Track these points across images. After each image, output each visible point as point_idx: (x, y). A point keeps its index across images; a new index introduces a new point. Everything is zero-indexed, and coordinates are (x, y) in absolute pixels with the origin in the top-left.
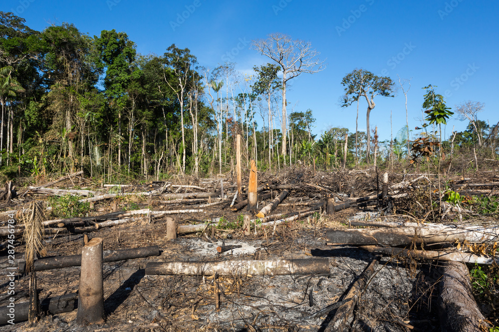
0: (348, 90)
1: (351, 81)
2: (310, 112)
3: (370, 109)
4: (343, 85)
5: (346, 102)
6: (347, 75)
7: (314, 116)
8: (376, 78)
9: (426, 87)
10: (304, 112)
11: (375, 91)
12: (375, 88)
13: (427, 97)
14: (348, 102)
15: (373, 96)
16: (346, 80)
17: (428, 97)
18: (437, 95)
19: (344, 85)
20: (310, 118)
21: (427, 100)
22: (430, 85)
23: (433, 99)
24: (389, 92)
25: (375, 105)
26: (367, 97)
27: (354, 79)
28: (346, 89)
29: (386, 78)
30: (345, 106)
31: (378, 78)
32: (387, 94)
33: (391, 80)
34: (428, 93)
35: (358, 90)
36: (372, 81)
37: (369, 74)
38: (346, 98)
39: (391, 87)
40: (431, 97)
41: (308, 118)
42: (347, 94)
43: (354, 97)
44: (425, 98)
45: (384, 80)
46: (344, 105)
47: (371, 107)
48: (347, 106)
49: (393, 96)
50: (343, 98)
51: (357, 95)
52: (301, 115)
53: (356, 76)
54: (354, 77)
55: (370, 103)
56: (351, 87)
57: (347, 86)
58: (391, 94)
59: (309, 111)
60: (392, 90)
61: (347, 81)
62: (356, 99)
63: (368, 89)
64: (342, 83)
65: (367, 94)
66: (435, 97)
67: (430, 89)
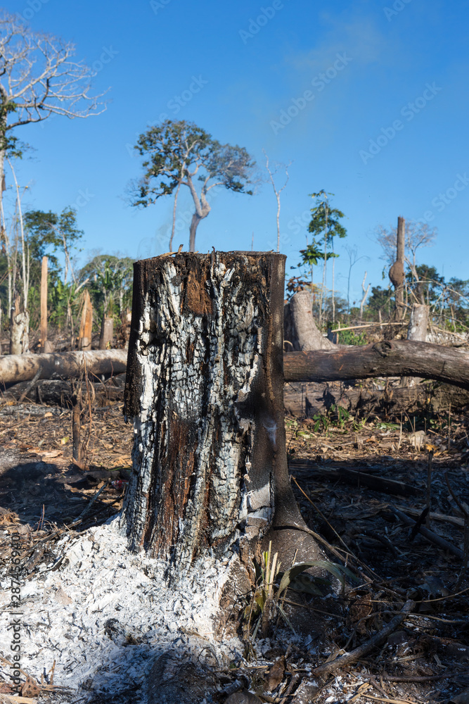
0: (150, 166)
1: (159, 145)
2: (71, 214)
3: (197, 217)
4: (138, 151)
5: (143, 195)
6: (150, 130)
7: (78, 225)
8: (216, 144)
9: (315, 194)
10: (58, 212)
11: (211, 177)
12: (212, 169)
13: (316, 213)
14: (149, 195)
15: (205, 187)
16: (147, 141)
17: (318, 212)
18: (333, 211)
19: (142, 154)
20: (72, 227)
21: (315, 219)
22: (322, 192)
23: (327, 216)
24: (243, 182)
25: (209, 209)
26: (194, 189)
27: (165, 141)
28: (146, 164)
29: (237, 149)
30: (141, 205)
31: (220, 147)
32: (237, 187)
33: (247, 156)
34: (318, 205)
35: (172, 170)
36: (205, 151)
37: (199, 134)
38: (145, 186)
39: (247, 171)
40: (324, 212)
41: (65, 227)
42: (148, 176)
43: (163, 185)
44: (313, 215)
45: (232, 152)
46: (139, 202)
47: (201, 213)
48: (145, 203)
49: (250, 193)
50: (136, 185)
51: (171, 181)
52: (51, 219)
53: (171, 135)
54: (167, 136)
55: (199, 204)
56: (158, 161)
57: (148, 155)
58: (247, 188)
59: (68, 210)
60: (249, 178)
61: (148, 143)
62: (168, 190)
63: (197, 169)
64: (136, 147)
65: (194, 181)
66: (330, 213)
67: (323, 198)
